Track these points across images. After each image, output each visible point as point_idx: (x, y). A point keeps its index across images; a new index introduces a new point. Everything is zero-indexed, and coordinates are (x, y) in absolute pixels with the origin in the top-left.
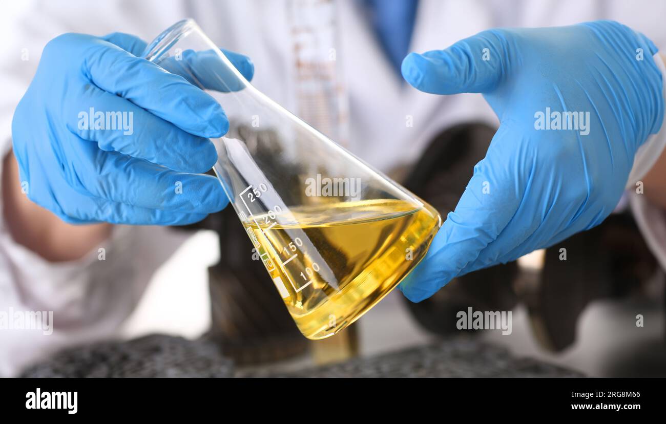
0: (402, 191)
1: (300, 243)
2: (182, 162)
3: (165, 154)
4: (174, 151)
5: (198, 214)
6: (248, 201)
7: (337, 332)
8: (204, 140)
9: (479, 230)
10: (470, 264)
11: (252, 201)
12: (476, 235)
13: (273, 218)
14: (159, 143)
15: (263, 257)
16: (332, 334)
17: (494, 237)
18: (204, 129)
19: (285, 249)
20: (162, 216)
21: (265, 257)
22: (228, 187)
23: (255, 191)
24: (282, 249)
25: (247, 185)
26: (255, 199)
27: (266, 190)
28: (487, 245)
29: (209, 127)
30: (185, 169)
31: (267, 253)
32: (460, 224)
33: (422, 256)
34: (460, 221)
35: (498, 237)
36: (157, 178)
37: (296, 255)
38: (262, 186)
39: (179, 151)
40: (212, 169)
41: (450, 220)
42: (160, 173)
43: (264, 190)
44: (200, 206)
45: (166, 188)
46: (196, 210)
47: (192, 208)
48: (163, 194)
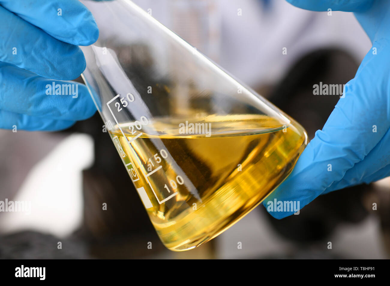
0: (269, 106)
1: (165, 155)
2: (50, 69)
3: (33, 60)
4: (42, 57)
5: (65, 121)
6: (114, 109)
7: (198, 246)
8: (73, 48)
9: (348, 150)
10: (335, 184)
11: (119, 111)
12: (343, 155)
13: (139, 129)
14: (27, 48)
15: (128, 166)
16: (193, 247)
17: (362, 157)
18: (73, 36)
19: (150, 160)
20: (29, 122)
21: (130, 167)
22: (97, 96)
23: (122, 101)
24: (147, 159)
25: (115, 94)
26: (122, 109)
27: (133, 99)
28: (354, 165)
29: (79, 34)
30: (53, 75)
31: (132, 163)
32: (328, 142)
33: (288, 174)
34: (328, 139)
35: (366, 157)
36: (25, 83)
37: (161, 167)
38: (129, 96)
39: (46, 57)
40: (81, 77)
41: (318, 138)
42: (28, 78)
43: (131, 100)
44: (68, 113)
45: (34, 94)
46: (63, 117)
47: (60, 114)
48: (31, 99)
